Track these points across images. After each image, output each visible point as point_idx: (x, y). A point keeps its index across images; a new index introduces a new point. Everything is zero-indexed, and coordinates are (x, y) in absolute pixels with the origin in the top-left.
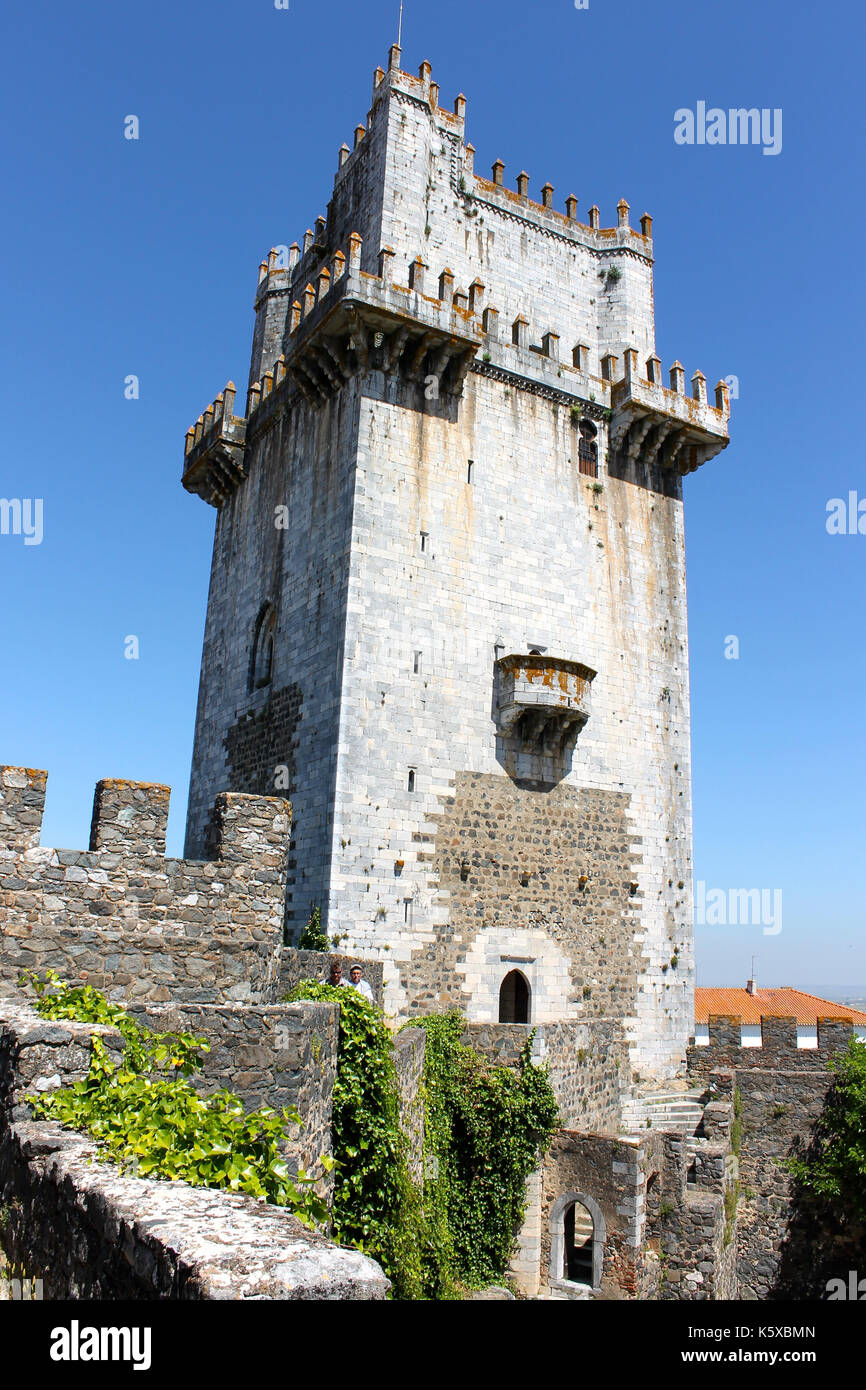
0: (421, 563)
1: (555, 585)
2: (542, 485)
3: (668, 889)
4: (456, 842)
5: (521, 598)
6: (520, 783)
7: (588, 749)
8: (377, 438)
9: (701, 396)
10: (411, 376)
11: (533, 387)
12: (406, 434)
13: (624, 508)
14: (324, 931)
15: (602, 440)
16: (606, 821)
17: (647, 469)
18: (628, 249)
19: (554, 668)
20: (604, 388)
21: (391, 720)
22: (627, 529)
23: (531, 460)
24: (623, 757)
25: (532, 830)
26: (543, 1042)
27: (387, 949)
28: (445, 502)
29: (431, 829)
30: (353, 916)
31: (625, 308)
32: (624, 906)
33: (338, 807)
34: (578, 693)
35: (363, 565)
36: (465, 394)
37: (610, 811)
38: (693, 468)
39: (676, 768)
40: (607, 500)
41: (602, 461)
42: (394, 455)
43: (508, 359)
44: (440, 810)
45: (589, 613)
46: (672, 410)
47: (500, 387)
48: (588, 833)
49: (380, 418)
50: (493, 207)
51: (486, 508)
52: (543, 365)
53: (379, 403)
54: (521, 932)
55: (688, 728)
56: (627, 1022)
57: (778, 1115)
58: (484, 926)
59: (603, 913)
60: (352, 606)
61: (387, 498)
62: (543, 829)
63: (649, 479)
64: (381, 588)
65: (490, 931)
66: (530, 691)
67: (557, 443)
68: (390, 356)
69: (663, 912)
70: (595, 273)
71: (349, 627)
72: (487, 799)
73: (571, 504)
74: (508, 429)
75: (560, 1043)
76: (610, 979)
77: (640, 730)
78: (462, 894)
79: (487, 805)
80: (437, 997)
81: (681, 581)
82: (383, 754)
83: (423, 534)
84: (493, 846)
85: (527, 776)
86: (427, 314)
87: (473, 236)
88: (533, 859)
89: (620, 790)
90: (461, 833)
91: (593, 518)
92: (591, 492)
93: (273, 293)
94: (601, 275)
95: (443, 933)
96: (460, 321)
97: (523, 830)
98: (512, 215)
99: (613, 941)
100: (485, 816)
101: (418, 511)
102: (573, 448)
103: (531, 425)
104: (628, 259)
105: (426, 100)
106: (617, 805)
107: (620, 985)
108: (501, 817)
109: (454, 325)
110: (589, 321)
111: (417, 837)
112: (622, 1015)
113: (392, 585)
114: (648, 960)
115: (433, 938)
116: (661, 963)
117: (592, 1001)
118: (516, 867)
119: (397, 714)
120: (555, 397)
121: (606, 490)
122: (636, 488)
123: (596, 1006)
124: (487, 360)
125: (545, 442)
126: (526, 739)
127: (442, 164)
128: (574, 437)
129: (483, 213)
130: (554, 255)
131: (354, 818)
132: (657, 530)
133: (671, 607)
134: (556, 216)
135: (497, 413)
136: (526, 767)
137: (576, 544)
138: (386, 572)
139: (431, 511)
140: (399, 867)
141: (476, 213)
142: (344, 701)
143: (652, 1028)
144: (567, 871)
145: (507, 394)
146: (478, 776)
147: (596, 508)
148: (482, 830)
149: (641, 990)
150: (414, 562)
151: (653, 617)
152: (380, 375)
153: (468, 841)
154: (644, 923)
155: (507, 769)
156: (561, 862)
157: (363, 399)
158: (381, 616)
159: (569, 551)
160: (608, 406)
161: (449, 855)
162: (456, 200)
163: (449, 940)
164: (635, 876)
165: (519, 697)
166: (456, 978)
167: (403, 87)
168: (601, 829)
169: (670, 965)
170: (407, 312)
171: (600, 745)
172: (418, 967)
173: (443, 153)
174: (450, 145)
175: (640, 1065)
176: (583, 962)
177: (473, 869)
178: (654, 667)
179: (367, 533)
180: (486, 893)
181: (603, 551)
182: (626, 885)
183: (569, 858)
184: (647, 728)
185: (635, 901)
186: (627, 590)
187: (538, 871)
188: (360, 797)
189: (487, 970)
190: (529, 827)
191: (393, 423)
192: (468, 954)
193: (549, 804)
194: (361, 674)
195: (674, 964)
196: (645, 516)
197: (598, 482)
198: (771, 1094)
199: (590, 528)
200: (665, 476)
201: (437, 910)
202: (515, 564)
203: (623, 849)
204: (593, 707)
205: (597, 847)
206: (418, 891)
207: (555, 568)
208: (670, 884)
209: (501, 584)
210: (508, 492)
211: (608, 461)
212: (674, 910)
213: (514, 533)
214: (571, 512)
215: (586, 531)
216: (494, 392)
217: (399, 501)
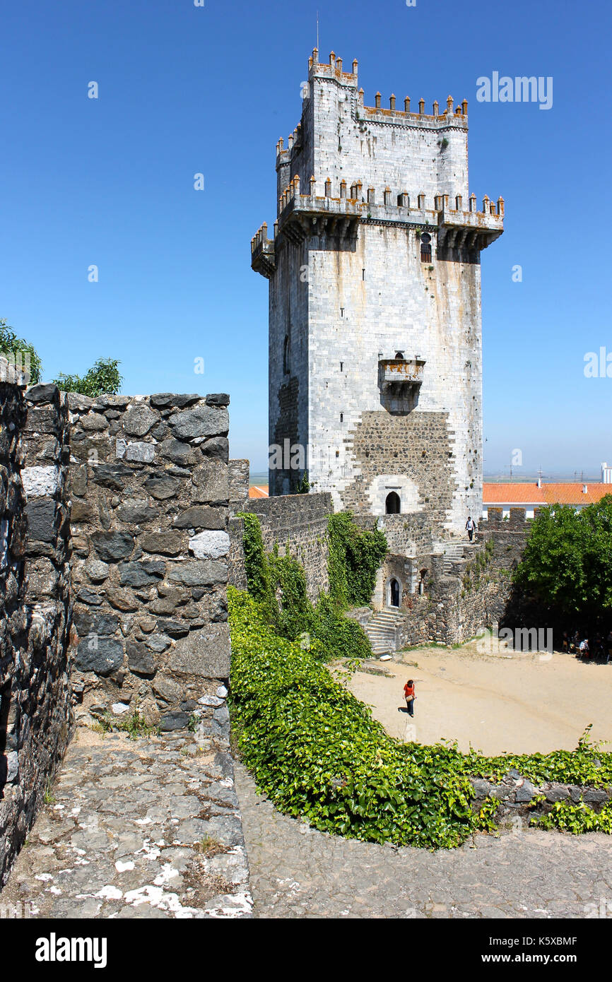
0: (342, 323)
1: (409, 321)
2: (401, 273)
3: (469, 454)
4: (363, 441)
5: (391, 330)
6: (392, 413)
7: (426, 395)
8: (317, 269)
9: (486, 210)
10: (331, 235)
11: (394, 224)
12: (331, 263)
13: (446, 275)
14: (308, 481)
15: (433, 243)
16: (436, 425)
17: (459, 251)
18: (452, 127)
19: (402, 364)
20: (434, 215)
21: (331, 393)
22: (448, 286)
23: (395, 261)
24: (445, 396)
25: (399, 433)
26: (382, 522)
27: (334, 486)
28: (351, 292)
29: (352, 437)
30: (319, 474)
31: (450, 162)
32: (445, 462)
33: (310, 432)
34: (415, 373)
35: (314, 329)
36: (359, 236)
37: (438, 421)
38: (486, 246)
39: (474, 398)
40: (436, 274)
41: (434, 254)
42: (326, 275)
43: (381, 213)
44: (355, 429)
45: (427, 331)
46: (469, 222)
47: (377, 228)
48: (426, 432)
49: (318, 259)
50: (375, 122)
52: (400, 212)
53: (317, 252)
54: (394, 476)
55: (481, 379)
56: (447, 512)
57: (509, 550)
58: (377, 475)
59: (435, 466)
60: (311, 348)
61: (324, 296)
62: (405, 432)
63: (461, 258)
64: (323, 337)
65: (380, 477)
66: (392, 375)
67: (408, 250)
68: (320, 228)
69: (466, 464)
70: (436, 143)
71: (310, 357)
72: (377, 422)
73: (416, 279)
74: (382, 249)
75: (393, 521)
76: (438, 494)
77: (454, 383)
78: (367, 462)
79: (377, 424)
80: (357, 504)
81: (478, 307)
82: (328, 408)
83: (342, 309)
84: (381, 441)
85: (396, 410)
86: (334, 208)
87: (365, 143)
88: (399, 445)
89: (443, 411)
90: (365, 437)
91: (428, 284)
92: (427, 271)
93: (283, 165)
94: (439, 144)
95: (359, 479)
96: (350, 206)
97: (395, 433)
98: (386, 124)
99: (440, 478)
100: (376, 429)
101: (339, 299)
102: (418, 250)
103: (394, 244)
104: (452, 132)
105: (333, 76)
106: (442, 418)
107: (444, 496)
108: (384, 429)
109: (347, 209)
110: (432, 172)
111: (345, 441)
112: (445, 509)
113: (329, 335)
114: (458, 485)
115: (354, 481)
116: (464, 486)
117: (430, 503)
118: (392, 449)
119: (334, 391)
120: (406, 226)
121: (436, 268)
122: (453, 263)
123: (432, 506)
124: (369, 217)
125: (402, 251)
126: (394, 394)
127: (346, 107)
128: (418, 244)
129: (370, 127)
130: (411, 139)
131: (317, 435)
132: (465, 283)
133: (472, 321)
134: (412, 116)
135: (376, 242)
136: (395, 406)
137: (420, 299)
138: (325, 329)
139: (345, 298)
141: (366, 129)
142: (310, 388)
143: (460, 514)
144: (416, 449)
145: (381, 231)
146: (372, 412)
147: (430, 278)
148: (376, 434)
149: (454, 498)
150: (338, 323)
151: (462, 327)
152: (317, 238)
153: (369, 441)
154: (456, 469)
155: (386, 408)
156: (413, 446)
157: (310, 251)
158: (324, 349)
159: (416, 302)
160: (436, 224)
161: (360, 447)
162: (355, 125)
163: (361, 481)
164: (451, 449)
165: (387, 378)
166: (365, 496)
167: (320, 74)
168: (434, 429)
169: (469, 487)
170: (324, 209)
171: (433, 392)
172: (348, 493)
173: (346, 99)
174: (350, 93)
175: (453, 529)
176: (425, 487)
177: (371, 451)
178: (462, 351)
179: (315, 314)
180: (378, 461)
181: (434, 299)
182: (446, 453)
183: (417, 444)
184: (458, 381)
185: (451, 460)
186: (447, 317)
187: (402, 450)
188: (319, 427)
189: (379, 492)
190: (397, 432)
191: (324, 259)
192: (370, 486)
193: (407, 420)
194: (316, 376)
195: (472, 486)
196: (458, 277)
197: (431, 265)
198: (506, 541)
199: (427, 289)
200: (469, 253)
201: (356, 469)
202: (387, 315)
203: (445, 437)
204: (429, 375)
205: (431, 438)
206: (347, 463)
207: (408, 312)
208: (470, 451)
209: (381, 325)
210: (383, 280)
211: (437, 253)
212: (472, 463)
213: (387, 300)
214: (416, 283)
215: (424, 291)
216: (374, 232)
217: (330, 296)
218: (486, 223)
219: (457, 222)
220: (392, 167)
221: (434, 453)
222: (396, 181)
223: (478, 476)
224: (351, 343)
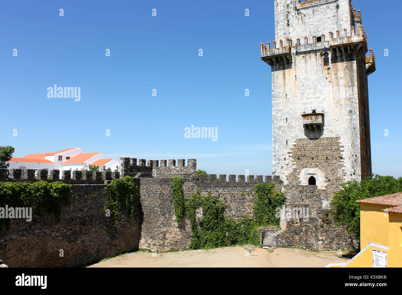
0: (286, 101)
1: (318, 95)
2: (313, 73)
3: (352, 157)
4: (297, 153)
5: (309, 101)
6: (310, 139)
7: (328, 129)
8: (275, 79)
10: (281, 64)
11: (309, 52)
12: (281, 76)
13: (337, 70)
15: (330, 56)
16: (333, 144)
17: (344, 57)
20: (328, 43)
21: (282, 132)
22: (338, 75)
23: (310, 69)
24: (338, 129)
25: (314, 148)
27: (284, 173)
28: (290, 86)
29: (291, 151)
30: (277, 168)
31: (340, 15)
32: (339, 162)
34: (315, 119)
35: (274, 105)
36: (293, 61)
37: (334, 141)
39: (354, 128)
40: (332, 71)
41: (330, 61)
42: (279, 81)
43: (303, 49)
44: (293, 147)
45: (327, 98)
46: (342, 42)
47: (302, 56)
48: (328, 147)
49: (275, 75)
50: (304, 8)
51: (300, 84)
52: (311, 46)
53: (275, 72)
54: (312, 169)
55: (358, 118)
58: (304, 168)
59: (333, 163)
61: (278, 90)
63: (345, 59)
64: (278, 108)
65: (305, 169)
66: (308, 121)
67: (317, 62)
69: (350, 162)
73: (321, 75)
74: (304, 65)
76: (335, 177)
77: (342, 122)
78: (299, 162)
79: (303, 145)
80: (294, 182)
81: (355, 82)
82: (281, 139)
83: (286, 95)
84: (305, 153)
85: (312, 137)
86: (277, 52)
87: (300, 19)
88: (314, 154)
89: (337, 136)
90: (298, 151)
91: (327, 76)
92: (327, 70)
94: (336, 7)
95: (295, 170)
96: (284, 50)
97: (312, 148)
98: (309, 7)
99: (336, 169)
100: (303, 147)
101: (285, 90)
102: (321, 61)
103: (310, 61)
106: (336, 140)
107: (338, 179)
108: (306, 147)
109: (282, 51)
110: (334, 22)
111: (288, 153)
112: (339, 185)
113: (281, 107)
114: (346, 173)
115: (293, 171)
116: (350, 173)
117: (331, 182)
118: (310, 156)
119: (283, 131)
120: (315, 52)
121: (331, 68)
122: (340, 63)
123: (332, 183)
124: (297, 52)
125: (314, 63)
126: (310, 130)
127: (291, 6)
128: (321, 59)
129: (302, 11)
130: (322, 10)
131: (276, 151)
132: (347, 72)
133: (352, 89)
135: (301, 62)
136: (312, 136)
137: (323, 84)
138: (279, 105)
139: (287, 90)
140: (285, 159)
141: (300, 12)
142: (273, 131)
144: (323, 156)
146: (301, 139)
147: (328, 73)
148: (302, 149)
149: (344, 180)
150: (284, 101)
151: (346, 94)
153: (299, 152)
154: (345, 165)
155: (307, 137)
156: (321, 154)
158: (278, 113)
159: (321, 86)
160: (329, 47)
161: (295, 155)
162: (295, 12)
163: (296, 171)
164: (342, 155)
165: (305, 123)
166: (298, 178)
168: (332, 145)
169: (353, 174)
170: (272, 54)
171: (331, 127)
172: (290, 176)
176: (328, 174)
177: (301, 157)
178: (347, 106)
179: (275, 99)
180: (304, 162)
181: (331, 83)
182: (339, 157)
183: (324, 153)
184: (345, 121)
185: (342, 160)
187: (316, 156)
188: (277, 147)
189: (305, 176)
190: (313, 148)
191: (278, 75)
192: (300, 174)
193: (318, 142)
194: (276, 125)
195: (354, 174)
196: (343, 69)
197: (328, 67)
199: (327, 78)
200: (349, 57)
201: (293, 166)
202: (307, 94)
203: (338, 149)
204: (329, 120)
205: (331, 150)
206: (289, 163)
207: (318, 91)
208: (353, 156)
209: (304, 99)
210: (305, 79)
211: (332, 60)
212: (354, 161)
213: (307, 87)
214: (321, 76)
215: (325, 80)
216: (300, 57)
217: (281, 90)
218: (352, 40)
219: (336, 44)
220: (313, 26)
221: (333, 157)
222: (316, 31)
223: (358, 168)
224: (290, 109)
